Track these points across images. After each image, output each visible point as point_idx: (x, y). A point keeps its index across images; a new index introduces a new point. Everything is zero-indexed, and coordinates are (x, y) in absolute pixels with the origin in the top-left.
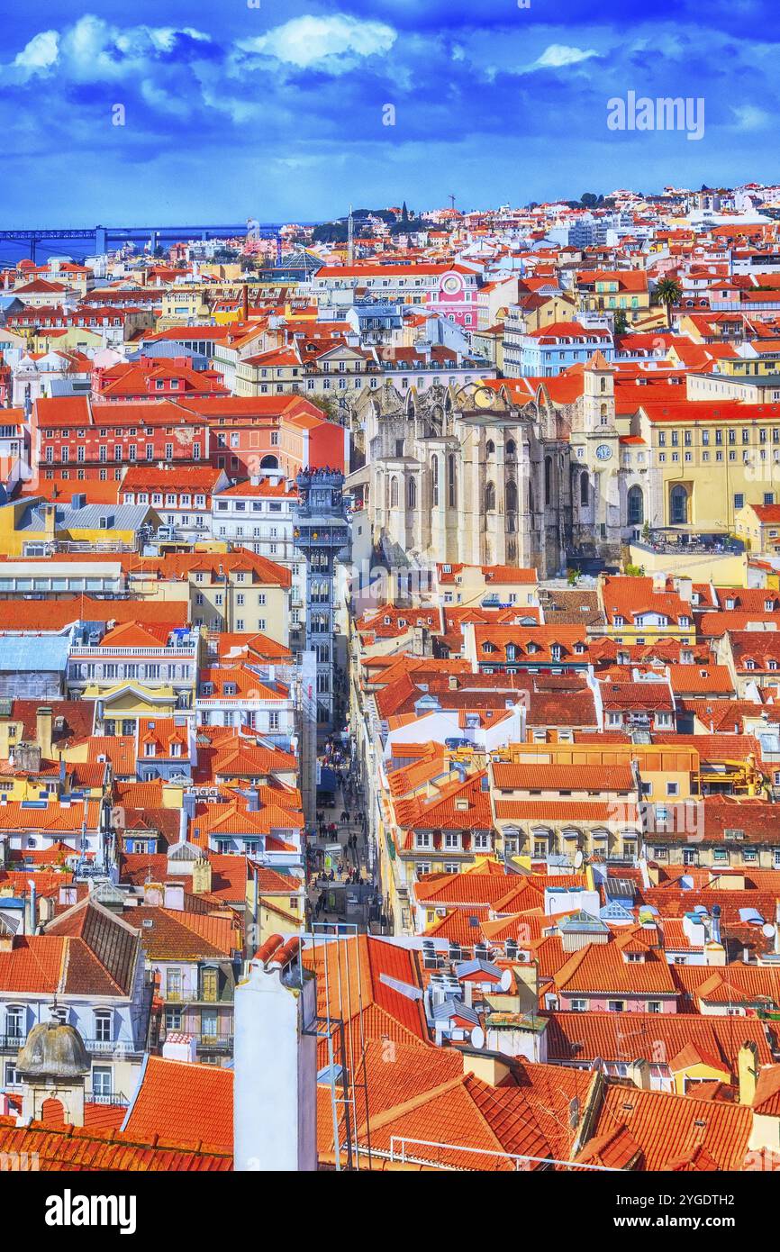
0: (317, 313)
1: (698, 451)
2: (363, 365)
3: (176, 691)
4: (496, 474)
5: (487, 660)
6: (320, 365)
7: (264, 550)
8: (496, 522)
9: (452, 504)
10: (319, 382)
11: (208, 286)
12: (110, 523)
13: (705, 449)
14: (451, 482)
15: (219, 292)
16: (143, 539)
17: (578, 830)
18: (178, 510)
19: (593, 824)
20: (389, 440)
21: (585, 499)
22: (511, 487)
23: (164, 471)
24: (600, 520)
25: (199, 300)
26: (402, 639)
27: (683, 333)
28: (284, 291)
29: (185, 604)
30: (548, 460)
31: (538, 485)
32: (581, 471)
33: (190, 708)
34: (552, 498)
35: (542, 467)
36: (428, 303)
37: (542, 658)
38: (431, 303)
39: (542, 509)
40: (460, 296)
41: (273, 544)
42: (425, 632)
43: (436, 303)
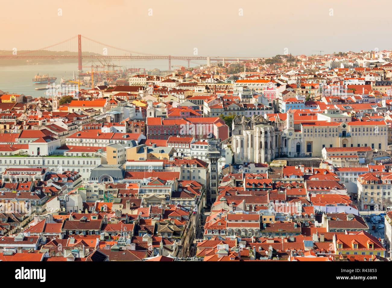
0: (233, 93)
1: (314, 134)
2: (240, 109)
3: (166, 195)
4: (263, 140)
5: (248, 187)
6: (228, 108)
7: (199, 158)
8: (263, 152)
9: (252, 147)
10: (228, 113)
11: (207, 84)
12: (163, 151)
13: (316, 133)
14: (252, 141)
15: (210, 86)
16: (171, 155)
17: (245, 230)
18: (182, 148)
19: (249, 228)
20: (237, 130)
21: (286, 146)
22: (266, 143)
23: (179, 138)
24: (289, 151)
25: (204, 88)
26: (229, 182)
27: (323, 101)
28: (227, 86)
29: (179, 173)
30: (276, 136)
31: (273, 142)
32: (285, 139)
33: (169, 200)
34: (277, 145)
35: (274, 138)
36: (264, 90)
37: (261, 187)
38: (265, 90)
39: (274, 148)
40: (272, 89)
41: (202, 157)
42: (234, 180)
43: (266, 90)
